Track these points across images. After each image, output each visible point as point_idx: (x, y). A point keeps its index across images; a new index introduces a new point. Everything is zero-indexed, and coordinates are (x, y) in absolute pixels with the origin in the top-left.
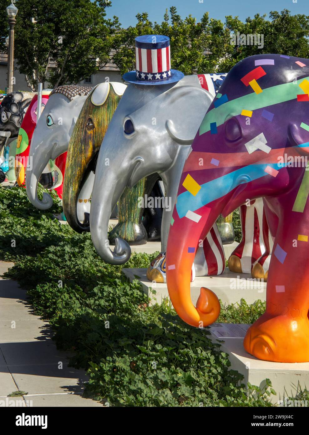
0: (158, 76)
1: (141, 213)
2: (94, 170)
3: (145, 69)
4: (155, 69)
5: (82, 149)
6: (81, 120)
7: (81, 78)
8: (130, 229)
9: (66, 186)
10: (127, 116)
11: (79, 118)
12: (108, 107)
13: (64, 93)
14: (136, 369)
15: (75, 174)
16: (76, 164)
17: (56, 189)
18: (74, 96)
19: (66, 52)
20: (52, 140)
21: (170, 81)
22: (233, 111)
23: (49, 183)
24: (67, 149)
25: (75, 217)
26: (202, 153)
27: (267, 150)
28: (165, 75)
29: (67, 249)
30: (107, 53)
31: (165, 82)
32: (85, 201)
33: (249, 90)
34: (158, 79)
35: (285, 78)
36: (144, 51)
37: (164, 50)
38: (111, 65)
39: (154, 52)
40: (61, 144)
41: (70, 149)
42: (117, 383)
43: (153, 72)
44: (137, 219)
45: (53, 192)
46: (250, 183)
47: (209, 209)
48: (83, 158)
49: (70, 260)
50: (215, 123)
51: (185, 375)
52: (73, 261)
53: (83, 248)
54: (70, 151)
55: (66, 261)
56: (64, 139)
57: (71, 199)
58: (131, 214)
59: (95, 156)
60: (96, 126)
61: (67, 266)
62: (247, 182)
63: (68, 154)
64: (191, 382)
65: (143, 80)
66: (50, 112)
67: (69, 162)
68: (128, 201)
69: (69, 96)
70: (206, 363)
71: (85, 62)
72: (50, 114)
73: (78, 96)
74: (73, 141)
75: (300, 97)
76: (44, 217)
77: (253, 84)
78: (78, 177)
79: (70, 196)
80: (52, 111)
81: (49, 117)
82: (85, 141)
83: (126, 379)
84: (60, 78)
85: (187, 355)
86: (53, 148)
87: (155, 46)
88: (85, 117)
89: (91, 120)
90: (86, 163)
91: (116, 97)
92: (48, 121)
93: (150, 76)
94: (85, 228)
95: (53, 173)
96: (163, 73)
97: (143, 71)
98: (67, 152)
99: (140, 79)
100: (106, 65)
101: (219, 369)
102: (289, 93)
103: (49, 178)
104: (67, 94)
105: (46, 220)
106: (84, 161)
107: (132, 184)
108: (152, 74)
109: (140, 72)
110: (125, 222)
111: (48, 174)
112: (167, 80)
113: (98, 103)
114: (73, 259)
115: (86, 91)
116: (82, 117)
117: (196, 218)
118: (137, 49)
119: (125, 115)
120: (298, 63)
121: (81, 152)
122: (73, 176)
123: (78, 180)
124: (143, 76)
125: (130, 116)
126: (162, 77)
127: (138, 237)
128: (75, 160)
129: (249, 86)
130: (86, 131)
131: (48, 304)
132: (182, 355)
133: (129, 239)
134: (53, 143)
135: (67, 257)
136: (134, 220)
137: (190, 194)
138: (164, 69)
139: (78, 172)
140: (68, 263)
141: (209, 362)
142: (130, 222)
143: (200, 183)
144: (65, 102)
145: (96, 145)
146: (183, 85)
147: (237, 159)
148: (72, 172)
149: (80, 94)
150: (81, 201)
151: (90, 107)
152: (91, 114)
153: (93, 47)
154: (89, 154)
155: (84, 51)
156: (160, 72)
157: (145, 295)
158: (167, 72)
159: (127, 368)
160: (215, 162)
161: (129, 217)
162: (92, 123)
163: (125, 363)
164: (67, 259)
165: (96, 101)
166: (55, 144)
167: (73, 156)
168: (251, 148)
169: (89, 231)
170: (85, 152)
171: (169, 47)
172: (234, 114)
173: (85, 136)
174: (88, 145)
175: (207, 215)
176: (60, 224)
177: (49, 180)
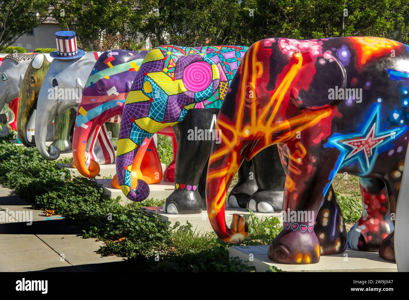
0: (70, 54)
1: (68, 134)
2: (36, 109)
3: (62, 50)
4: (68, 51)
5: (28, 96)
6: (26, 78)
7: (24, 32)
8: (61, 144)
9: (18, 119)
10: (54, 76)
11: (25, 76)
12: (44, 69)
13: (13, 59)
14: (59, 196)
15: (24, 112)
16: (24, 105)
17: (10, 125)
18: (20, 61)
19: (7, 9)
20: (7, 90)
21: (77, 57)
22: (100, 76)
23: (4, 121)
24: (18, 96)
25: (25, 138)
26: (87, 96)
27: (117, 94)
28: (74, 54)
29: (22, 156)
30: (46, 9)
31: (74, 58)
32: (32, 130)
33: (107, 67)
34: (70, 56)
35: (124, 61)
36: (61, 41)
37: (72, 40)
38: (51, 18)
39: (67, 41)
40: (13, 93)
41: (20, 96)
42: (50, 203)
43: (67, 52)
44: (66, 138)
45: (8, 126)
46: (110, 110)
47: (92, 122)
48: (29, 101)
49: (24, 164)
50: (92, 82)
51: (83, 198)
52: (26, 164)
53: (32, 156)
54: (20, 97)
55: (21, 164)
56: (15, 89)
57: (23, 127)
58: (62, 135)
59: (36, 99)
60: (36, 81)
61: (22, 167)
62: (109, 109)
63: (19, 99)
64: (85, 201)
65: (61, 56)
66: (4, 72)
67: (19, 105)
68: (59, 127)
69: (17, 61)
70: (93, 193)
71: (26, 17)
72: (4, 73)
73: (23, 60)
74: (22, 91)
75: (130, 69)
76: (4, 141)
77: (109, 64)
78: (26, 113)
79: (22, 126)
80: (5, 71)
81: (3, 75)
82: (30, 91)
83: (55, 201)
84: (4, 32)
85: (84, 190)
86: (7, 96)
87: (67, 38)
88: (29, 76)
89: (33, 78)
90: (31, 104)
91: (48, 63)
92: (3, 78)
93: (65, 54)
94: (33, 145)
95: (7, 114)
96: (73, 52)
97: (61, 51)
98: (18, 98)
99: (59, 56)
100: (47, 19)
101: (99, 195)
102: (125, 68)
103: (3, 117)
104: (15, 59)
105: (6, 143)
106: (29, 103)
107: (59, 114)
108: (66, 53)
109: (60, 52)
110: (58, 140)
111: (3, 114)
112: (76, 56)
113: (37, 67)
114: (26, 163)
115: (29, 57)
116: (27, 76)
117: (86, 127)
118: (57, 39)
119: (52, 76)
120: (130, 54)
121: (27, 98)
122: (22, 113)
123: (27, 115)
124: (61, 54)
125: (55, 77)
126: (72, 55)
127: (67, 148)
128: (24, 103)
129: (107, 65)
130: (30, 84)
131: (13, 182)
132: (82, 191)
133: (61, 150)
134: (7, 92)
135: (22, 162)
136: (64, 138)
137: (82, 116)
138: (73, 50)
139: (25, 110)
140: (23, 165)
141: (95, 193)
142: (61, 140)
143: (87, 110)
144: (14, 65)
145: (37, 93)
146: (85, 58)
147: (104, 99)
148: (22, 110)
149: (24, 59)
150: (29, 130)
151: (32, 70)
152: (32, 74)
153: (32, 4)
154: (33, 99)
155: (24, 7)
156: (71, 52)
157: (69, 175)
158: (75, 52)
159: (55, 196)
160: (93, 100)
161: (61, 136)
162: (34, 79)
163: (54, 194)
164: (21, 163)
165: (35, 66)
166: (9, 93)
167: (22, 101)
168: (110, 93)
169: (35, 146)
170: (30, 97)
171: (75, 38)
172: (101, 78)
173: (29, 88)
174: (32, 93)
175: (91, 125)
176: (15, 146)
177: (4, 119)
